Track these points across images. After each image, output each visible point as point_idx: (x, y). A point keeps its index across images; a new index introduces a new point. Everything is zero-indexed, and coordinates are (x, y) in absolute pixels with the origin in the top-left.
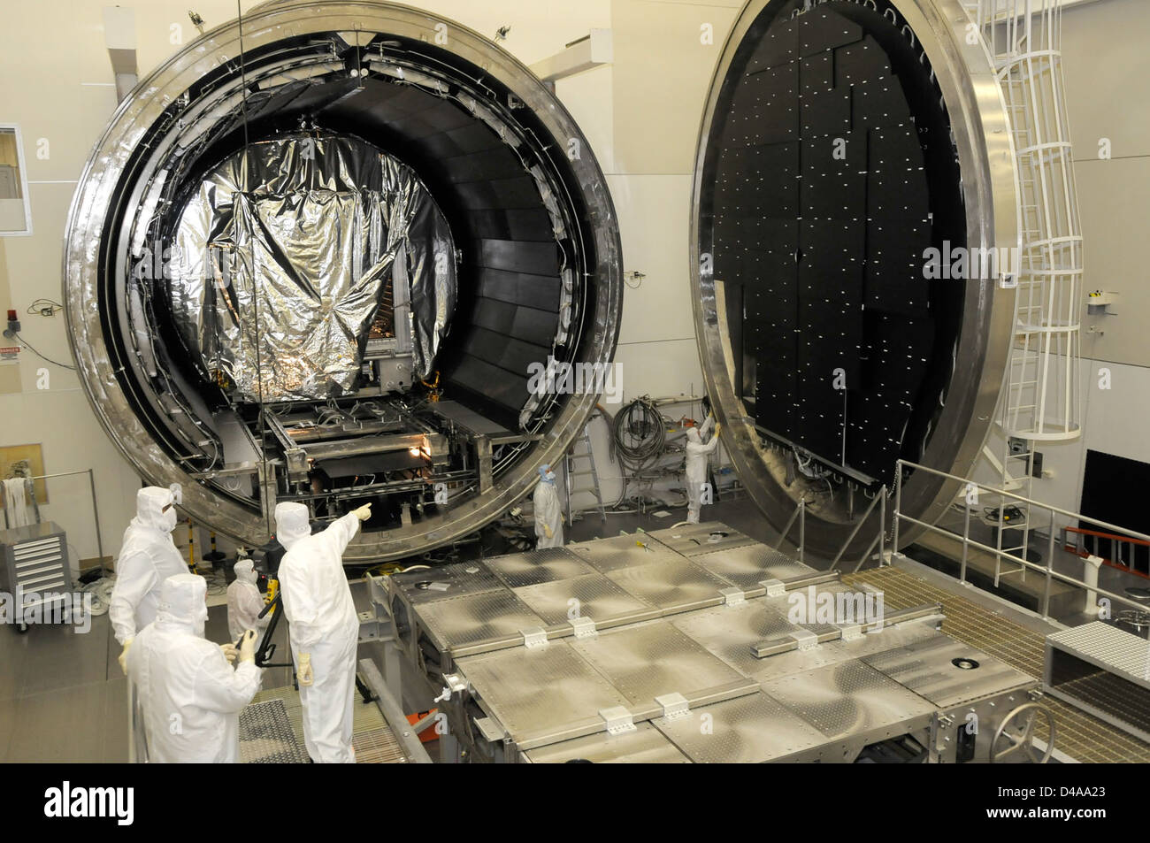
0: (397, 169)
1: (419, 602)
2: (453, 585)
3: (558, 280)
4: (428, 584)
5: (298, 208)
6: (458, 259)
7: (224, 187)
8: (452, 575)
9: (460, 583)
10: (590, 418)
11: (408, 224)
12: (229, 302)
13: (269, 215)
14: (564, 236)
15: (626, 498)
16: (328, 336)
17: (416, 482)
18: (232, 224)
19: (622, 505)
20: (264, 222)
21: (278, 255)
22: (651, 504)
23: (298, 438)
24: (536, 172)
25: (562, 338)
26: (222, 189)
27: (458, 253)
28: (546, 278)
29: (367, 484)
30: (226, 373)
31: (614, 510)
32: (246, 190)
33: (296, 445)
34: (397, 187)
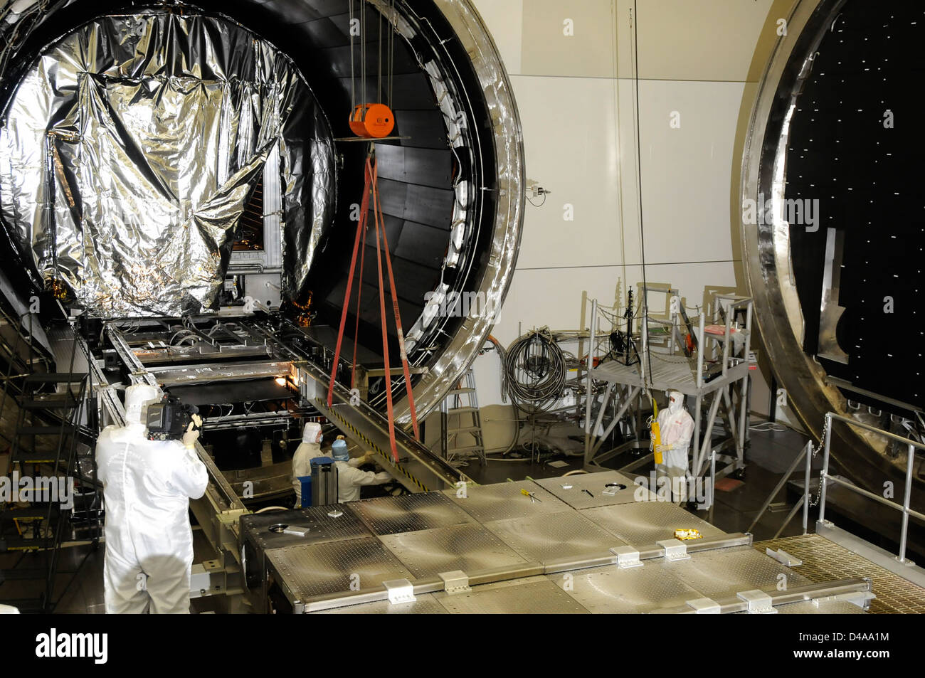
0: (273, 58)
1: (271, 547)
2: (313, 530)
3: (452, 192)
4: (284, 527)
5: (156, 95)
6: (340, 164)
7: (67, 65)
8: (312, 518)
9: (320, 527)
10: (481, 350)
11: (283, 122)
12: (71, 198)
13: (121, 101)
14: (459, 143)
15: (519, 443)
16: (187, 246)
17: (281, 416)
18: (77, 110)
19: (514, 452)
20: (115, 110)
21: (131, 149)
22: (547, 452)
23: (146, 361)
24: (431, 68)
25: (453, 258)
26: (63, 67)
27: (339, 158)
28: (437, 190)
29: (224, 415)
30: (64, 281)
31: (504, 457)
32: (95, 72)
33: (143, 368)
34: (272, 77)
